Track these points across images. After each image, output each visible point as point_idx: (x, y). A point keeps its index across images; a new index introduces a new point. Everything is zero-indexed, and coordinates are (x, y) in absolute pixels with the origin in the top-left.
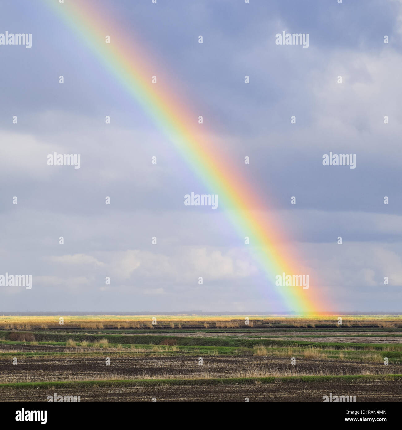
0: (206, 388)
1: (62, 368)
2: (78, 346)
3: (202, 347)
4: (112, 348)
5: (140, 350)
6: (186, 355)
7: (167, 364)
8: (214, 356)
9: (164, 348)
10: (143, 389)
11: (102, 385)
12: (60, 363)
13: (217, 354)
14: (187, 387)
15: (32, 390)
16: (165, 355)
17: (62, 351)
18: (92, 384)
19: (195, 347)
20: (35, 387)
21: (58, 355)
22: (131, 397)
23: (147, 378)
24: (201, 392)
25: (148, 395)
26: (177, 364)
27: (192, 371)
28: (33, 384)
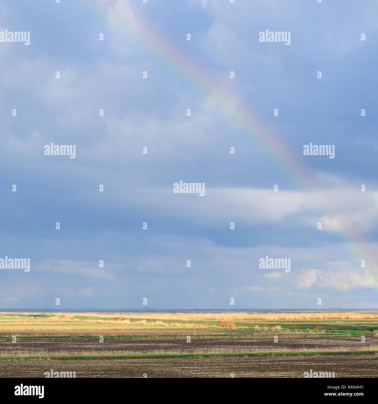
0: (343, 357)
1: (252, 344)
2: (262, 330)
3: (341, 331)
4: (283, 332)
5: (301, 333)
6: (330, 336)
7: (318, 342)
8: (348, 337)
9: (316, 331)
10: (303, 358)
11: (277, 355)
12: (250, 341)
13: (350, 335)
14: (331, 356)
15: (234, 358)
16: (317, 336)
17: (252, 333)
18: (271, 354)
19: (336, 331)
20: (235, 356)
21: (249, 336)
22: (296, 363)
23: (305, 350)
24: (340, 360)
25: (306, 361)
26: (324, 342)
27: (334, 346)
28: (234, 354)
